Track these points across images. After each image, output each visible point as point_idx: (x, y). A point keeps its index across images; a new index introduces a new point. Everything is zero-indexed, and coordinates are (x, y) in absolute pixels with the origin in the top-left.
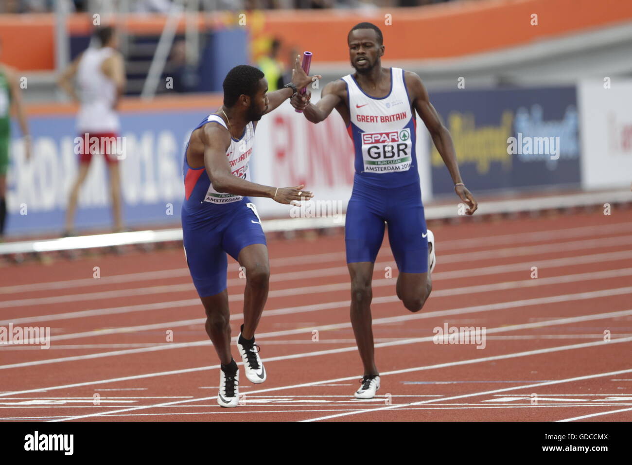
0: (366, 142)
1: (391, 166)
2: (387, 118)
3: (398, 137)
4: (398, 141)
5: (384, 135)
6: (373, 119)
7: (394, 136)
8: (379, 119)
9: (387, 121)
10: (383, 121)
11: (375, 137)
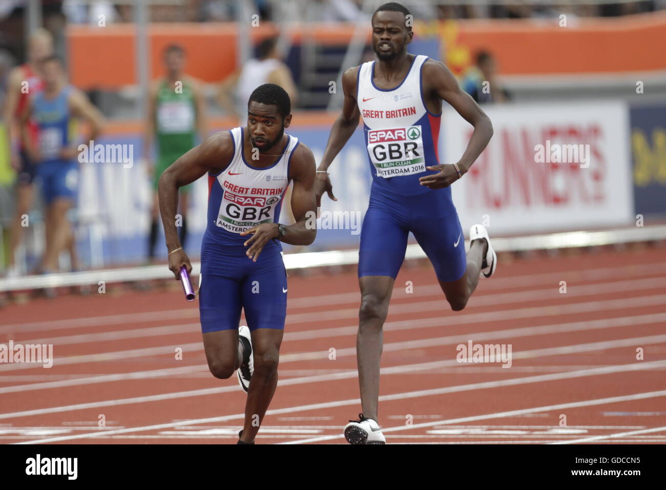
0: (371, 140)
1: (399, 168)
2: (393, 113)
3: (405, 135)
4: (405, 139)
5: (389, 133)
6: (377, 114)
7: (401, 133)
8: (384, 114)
9: (393, 116)
10: (388, 116)
11: (380, 135)
